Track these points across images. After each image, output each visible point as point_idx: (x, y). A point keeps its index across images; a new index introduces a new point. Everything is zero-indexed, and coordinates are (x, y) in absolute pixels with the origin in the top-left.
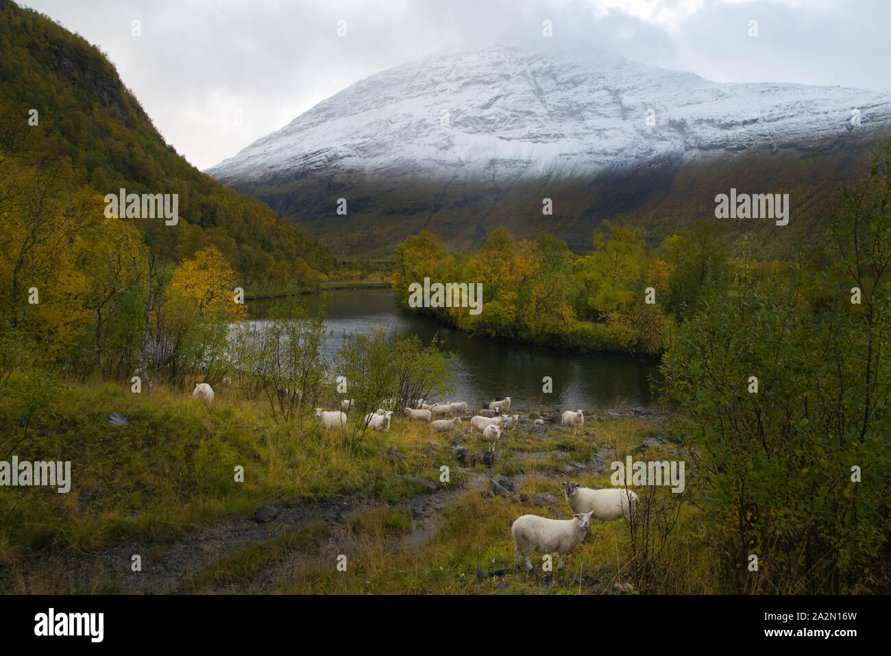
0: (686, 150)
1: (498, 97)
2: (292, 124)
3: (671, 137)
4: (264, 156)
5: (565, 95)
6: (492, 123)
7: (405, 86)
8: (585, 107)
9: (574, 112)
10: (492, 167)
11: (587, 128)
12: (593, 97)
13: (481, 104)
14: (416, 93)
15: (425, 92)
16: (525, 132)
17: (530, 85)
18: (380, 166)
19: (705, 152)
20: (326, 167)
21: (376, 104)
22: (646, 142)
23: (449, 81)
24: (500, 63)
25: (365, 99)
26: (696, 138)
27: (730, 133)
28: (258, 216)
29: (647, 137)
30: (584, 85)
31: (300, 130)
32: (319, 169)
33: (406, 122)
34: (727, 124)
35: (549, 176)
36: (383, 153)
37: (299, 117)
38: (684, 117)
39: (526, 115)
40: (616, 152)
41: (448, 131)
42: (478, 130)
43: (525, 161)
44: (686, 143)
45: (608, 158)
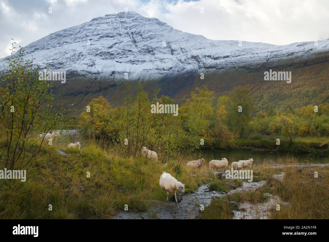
0: (199, 68)
1: (116, 43)
3: (193, 63)
4: (3, 67)
5: (146, 43)
6: (113, 55)
7: (73, 37)
8: (155, 49)
9: (149, 51)
10: (113, 75)
11: (156, 58)
12: (158, 45)
13: (108, 46)
14: (78, 40)
15: (82, 40)
16: (128, 59)
17: (131, 38)
19: (207, 70)
21: (58, 44)
22: (182, 65)
23: (94, 35)
24: (117, 28)
25: (54, 42)
26: (203, 63)
27: (218, 61)
29: (182, 63)
30: (154, 39)
33: (73, 53)
34: (217, 57)
35: (139, 79)
36: (62, 67)
38: (198, 54)
39: (128, 52)
40: (169, 69)
41: (93, 58)
42: (107, 58)
43: (128, 72)
44: (199, 66)
45: (165, 71)
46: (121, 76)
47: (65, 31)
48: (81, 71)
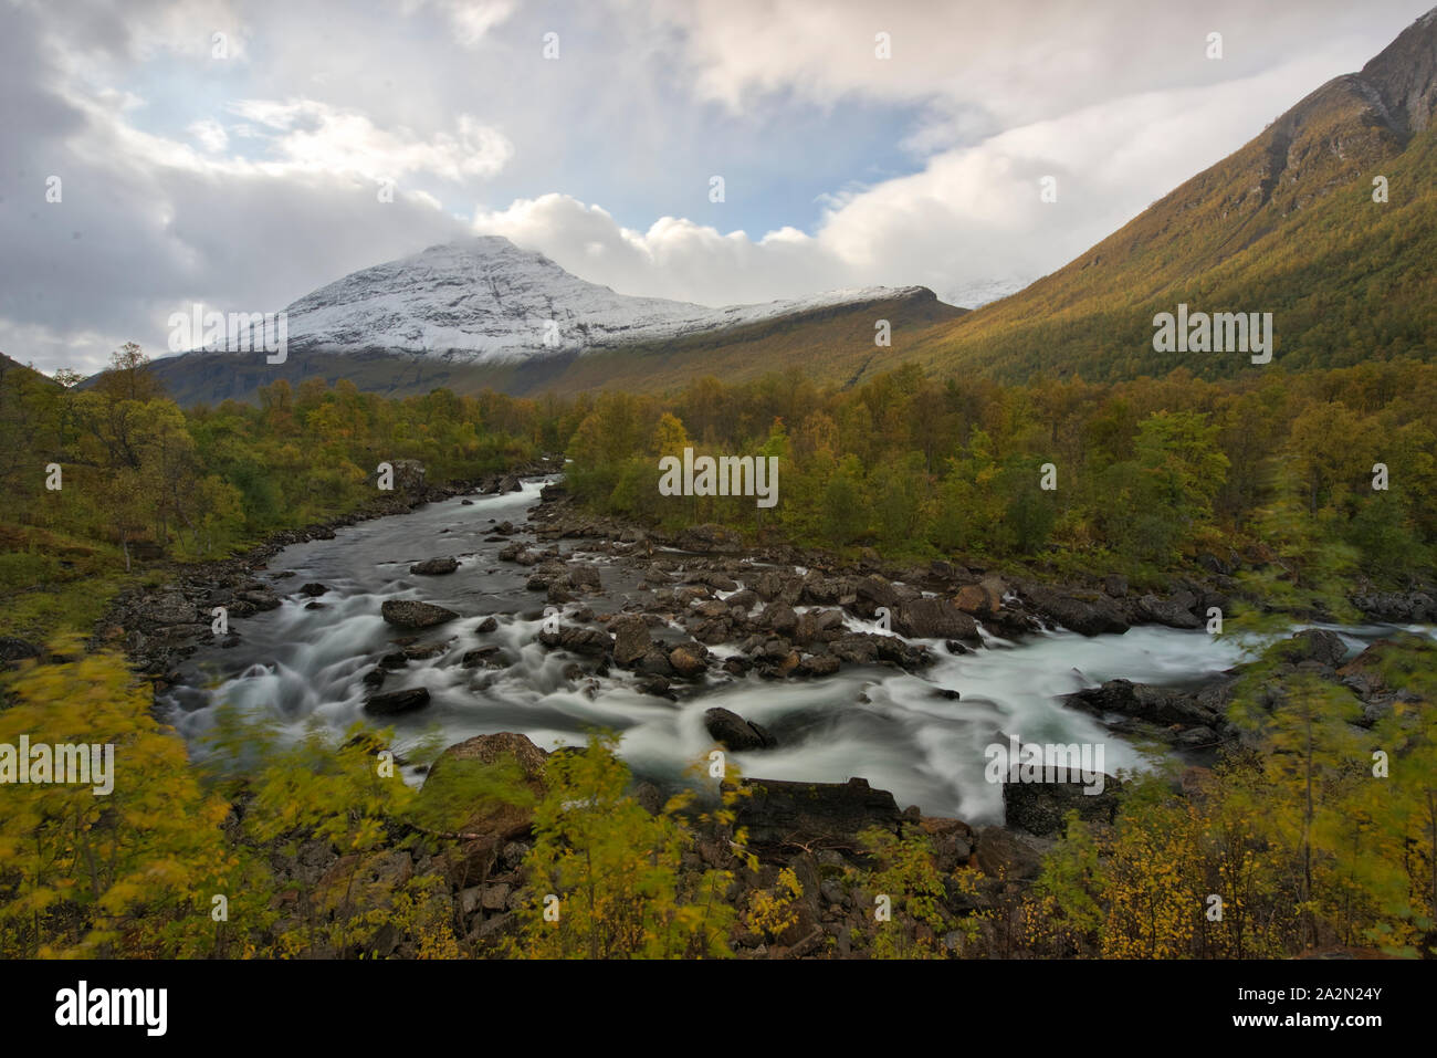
0: (584, 346)
1: (464, 297)
3: (576, 337)
5: (515, 298)
6: (458, 319)
7: (388, 282)
9: (519, 313)
10: (449, 355)
12: (534, 302)
13: (449, 302)
15: (405, 288)
16: (483, 327)
21: (363, 296)
23: (426, 280)
24: (469, 269)
26: (594, 338)
27: (614, 336)
29: (563, 336)
33: (380, 315)
34: (611, 329)
35: (490, 363)
38: (587, 322)
39: (485, 314)
40: (540, 346)
41: (420, 323)
42: (445, 323)
43: (477, 351)
45: (534, 351)
46: (464, 357)
47: (374, 270)
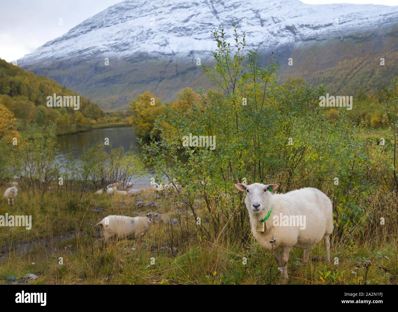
0: (296, 41)
1: (193, 16)
2: (69, 33)
3: (287, 35)
4: (52, 52)
5: (229, 13)
6: (190, 31)
7: (138, 9)
8: (241, 20)
10: (191, 55)
13: (183, 19)
14: (145, 14)
16: (209, 35)
17: (210, 8)
18: (127, 56)
19: (306, 42)
20: (93, 58)
22: (274, 38)
23: (164, 6)
25: (114, 17)
26: (301, 35)
27: (318, 31)
28: (49, 88)
29: (275, 35)
30: (239, 8)
31: (75, 36)
32: (89, 59)
33: (140, 31)
34: (316, 27)
36: (128, 49)
37: (73, 29)
39: (208, 26)
40: (259, 44)
41: (166, 35)
42: (182, 34)
43: (210, 51)
44: (296, 38)
45: (255, 48)
46: (201, 56)
47: (127, 2)
48: (151, 53)
